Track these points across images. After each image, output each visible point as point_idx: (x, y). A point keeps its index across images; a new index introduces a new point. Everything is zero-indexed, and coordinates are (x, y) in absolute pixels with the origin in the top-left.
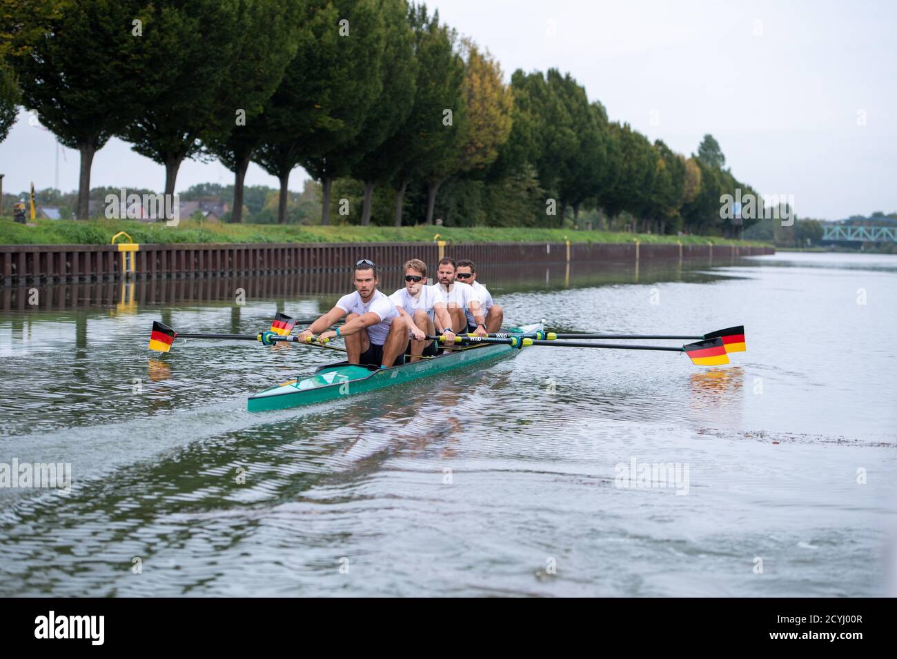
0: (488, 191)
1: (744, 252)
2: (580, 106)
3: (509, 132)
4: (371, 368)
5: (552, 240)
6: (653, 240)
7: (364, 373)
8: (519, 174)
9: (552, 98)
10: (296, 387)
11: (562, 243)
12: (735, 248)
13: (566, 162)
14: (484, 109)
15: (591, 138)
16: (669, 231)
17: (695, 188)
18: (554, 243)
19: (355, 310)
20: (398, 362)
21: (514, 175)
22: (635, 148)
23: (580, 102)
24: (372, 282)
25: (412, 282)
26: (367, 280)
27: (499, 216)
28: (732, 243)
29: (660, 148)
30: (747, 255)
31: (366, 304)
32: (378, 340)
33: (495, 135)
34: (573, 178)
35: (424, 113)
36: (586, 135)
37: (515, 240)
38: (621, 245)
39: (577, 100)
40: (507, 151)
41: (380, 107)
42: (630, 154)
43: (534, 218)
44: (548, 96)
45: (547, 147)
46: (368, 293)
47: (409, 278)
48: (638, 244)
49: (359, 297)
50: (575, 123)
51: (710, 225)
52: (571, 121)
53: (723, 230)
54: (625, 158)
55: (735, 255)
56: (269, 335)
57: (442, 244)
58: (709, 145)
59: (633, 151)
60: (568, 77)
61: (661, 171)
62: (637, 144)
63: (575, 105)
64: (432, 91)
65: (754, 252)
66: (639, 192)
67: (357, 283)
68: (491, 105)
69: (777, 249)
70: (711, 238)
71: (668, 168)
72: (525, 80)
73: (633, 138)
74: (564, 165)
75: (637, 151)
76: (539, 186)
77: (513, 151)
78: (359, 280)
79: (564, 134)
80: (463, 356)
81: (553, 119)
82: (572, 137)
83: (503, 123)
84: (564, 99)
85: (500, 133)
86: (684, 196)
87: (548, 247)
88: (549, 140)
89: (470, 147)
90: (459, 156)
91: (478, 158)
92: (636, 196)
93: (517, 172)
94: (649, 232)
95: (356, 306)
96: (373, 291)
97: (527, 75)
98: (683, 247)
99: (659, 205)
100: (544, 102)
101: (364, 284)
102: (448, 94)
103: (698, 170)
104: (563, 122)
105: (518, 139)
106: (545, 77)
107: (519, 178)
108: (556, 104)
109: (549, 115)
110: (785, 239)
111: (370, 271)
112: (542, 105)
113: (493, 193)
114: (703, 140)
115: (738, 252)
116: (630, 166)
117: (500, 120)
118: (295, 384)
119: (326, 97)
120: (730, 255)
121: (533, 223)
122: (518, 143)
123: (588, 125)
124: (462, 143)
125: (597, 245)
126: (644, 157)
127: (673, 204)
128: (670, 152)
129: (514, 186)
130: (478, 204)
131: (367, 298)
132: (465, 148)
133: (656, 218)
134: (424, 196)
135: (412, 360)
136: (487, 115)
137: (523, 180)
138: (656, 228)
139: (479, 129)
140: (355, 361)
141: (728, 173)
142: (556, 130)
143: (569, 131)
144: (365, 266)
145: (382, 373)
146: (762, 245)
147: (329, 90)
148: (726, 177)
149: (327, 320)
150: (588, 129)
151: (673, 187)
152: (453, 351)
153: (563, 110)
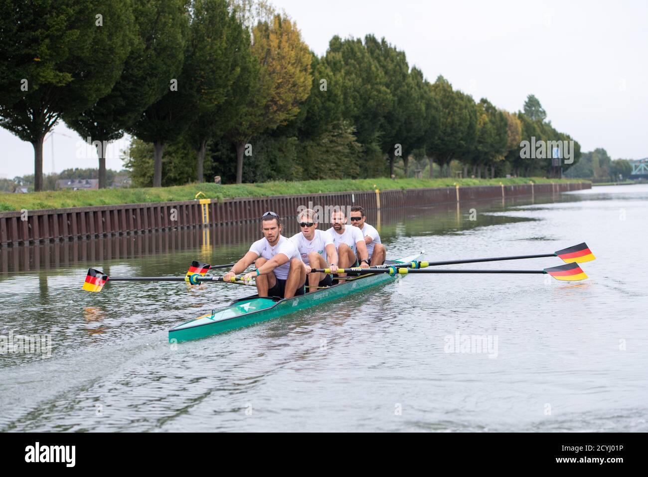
0: (305, 148)
1: (563, 188)
2: (396, 66)
3: (309, 88)
4: (275, 300)
5: (358, 189)
6: (474, 183)
7: (270, 303)
8: (336, 130)
9: (366, 60)
10: (212, 319)
11: (370, 191)
12: (555, 186)
13: (385, 117)
14: (282, 67)
15: (408, 96)
16: (498, 174)
17: (517, 137)
18: (361, 192)
19: (264, 253)
20: (299, 293)
21: (331, 132)
22: (457, 104)
23: (395, 63)
24: (276, 230)
25: (306, 227)
26: (272, 229)
27: (319, 170)
28: (552, 182)
29: (485, 105)
30: (567, 191)
31: (274, 248)
32: (282, 276)
33: (296, 92)
34: (394, 132)
35: (202, 70)
36: (402, 92)
37: (311, 192)
38: (439, 190)
39: (393, 61)
40: (318, 108)
41: (145, 64)
42: (453, 109)
43: (358, 170)
44: (363, 57)
45: (364, 105)
46: (273, 239)
47: (303, 225)
48: (457, 187)
49: (267, 242)
50: (391, 82)
51: (535, 168)
52: (386, 79)
53: (548, 171)
54: (449, 113)
55: (556, 191)
56: (195, 277)
57: (205, 202)
58: (532, 103)
59: (455, 107)
60: (383, 41)
61: (485, 124)
62: (458, 101)
63: (391, 66)
64: (208, 47)
65: (573, 187)
66: (463, 142)
67: (264, 231)
68: (289, 63)
69: (592, 184)
70: (533, 178)
71: (491, 121)
72: (341, 44)
73: (454, 95)
74: (382, 120)
75: (458, 106)
76: (356, 141)
77: (324, 108)
78: (266, 229)
79: (379, 91)
80: (354, 285)
81: (369, 78)
82: (386, 93)
83: (302, 80)
84: (379, 61)
85: (301, 89)
86: (509, 144)
87: (353, 196)
88: (365, 98)
89: (271, 106)
90: (262, 115)
91: (282, 116)
92: (460, 146)
93: (334, 128)
94: (473, 176)
95: (265, 249)
96: (278, 237)
97: (343, 40)
98: (505, 187)
99: (486, 153)
100: (360, 63)
101: (270, 232)
102: (226, 49)
103: (518, 122)
104: (378, 80)
105: (329, 96)
106: (363, 43)
107: (336, 134)
108: (370, 65)
109: (364, 75)
110: (602, 176)
111: (274, 221)
112: (357, 66)
113: (309, 148)
114: (527, 100)
115: (558, 189)
116: (453, 120)
117: (299, 78)
118: (210, 317)
119: (43, 48)
120: (551, 191)
121: (358, 174)
122: (329, 101)
123: (404, 84)
124: (264, 102)
125: (412, 191)
126: (465, 111)
127: (498, 152)
128: (494, 108)
129: (331, 141)
130: (293, 160)
131: (273, 242)
132: (267, 107)
133: (486, 164)
134: (233, 155)
135: (311, 290)
136: (286, 73)
137: (340, 135)
138: (487, 173)
139: (279, 86)
140: (264, 294)
141: (548, 125)
142: (372, 89)
143: (383, 88)
144: (270, 217)
145: (285, 302)
146: (580, 181)
147: (47, 41)
148: (546, 128)
149: (244, 263)
150: (404, 86)
151: (498, 137)
152: (346, 280)
153: (378, 70)
